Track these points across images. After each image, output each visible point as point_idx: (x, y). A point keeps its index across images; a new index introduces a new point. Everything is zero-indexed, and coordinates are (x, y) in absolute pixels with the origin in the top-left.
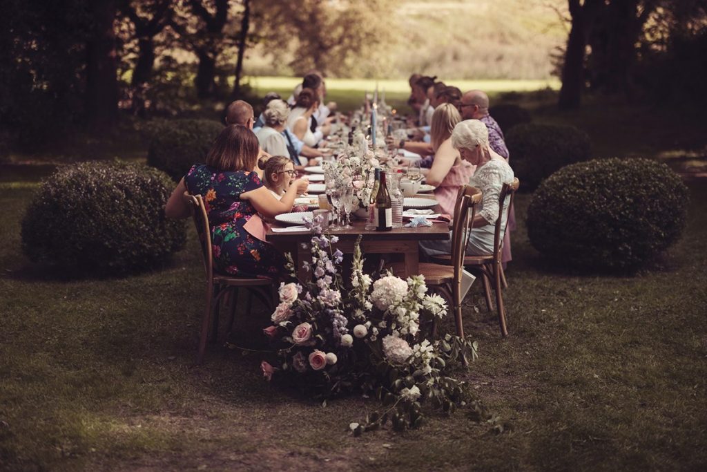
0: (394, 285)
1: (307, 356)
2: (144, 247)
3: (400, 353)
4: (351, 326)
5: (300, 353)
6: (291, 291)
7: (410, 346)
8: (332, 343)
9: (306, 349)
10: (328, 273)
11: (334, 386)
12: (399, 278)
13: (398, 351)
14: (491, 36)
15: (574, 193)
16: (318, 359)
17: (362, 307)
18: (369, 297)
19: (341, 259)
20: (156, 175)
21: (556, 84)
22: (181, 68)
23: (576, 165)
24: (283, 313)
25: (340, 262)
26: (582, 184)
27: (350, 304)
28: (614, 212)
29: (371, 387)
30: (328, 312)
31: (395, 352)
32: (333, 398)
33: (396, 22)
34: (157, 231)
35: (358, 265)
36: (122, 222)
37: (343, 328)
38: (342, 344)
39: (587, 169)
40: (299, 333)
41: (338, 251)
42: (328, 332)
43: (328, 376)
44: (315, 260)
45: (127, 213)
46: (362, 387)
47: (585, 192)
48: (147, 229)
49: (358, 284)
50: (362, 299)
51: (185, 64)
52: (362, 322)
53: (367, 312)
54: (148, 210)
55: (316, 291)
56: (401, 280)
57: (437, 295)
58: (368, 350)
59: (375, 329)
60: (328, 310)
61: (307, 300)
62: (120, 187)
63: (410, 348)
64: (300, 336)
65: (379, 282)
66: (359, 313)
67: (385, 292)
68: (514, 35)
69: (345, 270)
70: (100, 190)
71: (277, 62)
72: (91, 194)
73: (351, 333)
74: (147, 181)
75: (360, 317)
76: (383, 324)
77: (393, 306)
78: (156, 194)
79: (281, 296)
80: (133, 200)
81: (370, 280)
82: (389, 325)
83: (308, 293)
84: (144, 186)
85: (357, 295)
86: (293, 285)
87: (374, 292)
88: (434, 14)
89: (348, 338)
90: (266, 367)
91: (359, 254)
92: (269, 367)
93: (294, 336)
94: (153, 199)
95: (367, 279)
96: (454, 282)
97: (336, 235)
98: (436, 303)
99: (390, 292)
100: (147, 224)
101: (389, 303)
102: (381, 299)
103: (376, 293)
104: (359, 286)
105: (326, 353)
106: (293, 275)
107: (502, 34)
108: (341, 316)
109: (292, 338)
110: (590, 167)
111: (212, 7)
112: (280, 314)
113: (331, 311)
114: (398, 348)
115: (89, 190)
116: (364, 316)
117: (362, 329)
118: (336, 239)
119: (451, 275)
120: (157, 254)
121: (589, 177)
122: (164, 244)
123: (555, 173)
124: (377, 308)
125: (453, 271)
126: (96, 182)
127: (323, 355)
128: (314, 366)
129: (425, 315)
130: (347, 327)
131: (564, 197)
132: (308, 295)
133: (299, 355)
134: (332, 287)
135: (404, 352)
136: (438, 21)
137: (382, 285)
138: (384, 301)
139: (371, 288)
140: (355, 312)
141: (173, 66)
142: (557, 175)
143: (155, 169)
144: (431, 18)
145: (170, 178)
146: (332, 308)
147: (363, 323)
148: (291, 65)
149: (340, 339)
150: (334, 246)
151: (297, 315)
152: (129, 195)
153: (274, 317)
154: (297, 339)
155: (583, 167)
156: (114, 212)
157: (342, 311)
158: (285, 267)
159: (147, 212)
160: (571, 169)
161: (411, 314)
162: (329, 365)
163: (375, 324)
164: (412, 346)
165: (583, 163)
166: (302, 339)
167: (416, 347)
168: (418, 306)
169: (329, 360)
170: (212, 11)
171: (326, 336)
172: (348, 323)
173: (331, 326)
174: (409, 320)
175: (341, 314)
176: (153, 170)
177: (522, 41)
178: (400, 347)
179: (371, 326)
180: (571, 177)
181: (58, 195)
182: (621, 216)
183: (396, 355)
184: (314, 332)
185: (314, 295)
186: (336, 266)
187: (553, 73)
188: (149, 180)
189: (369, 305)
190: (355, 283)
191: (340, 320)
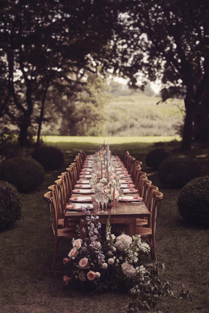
0: (125, 239)
1: (86, 274)
2: (2, 219)
3: (130, 271)
5: (82, 272)
7: (134, 268)
8: (97, 268)
9: (86, 271)
10: (95, 234)
11: (99, 288)
12: (128, 236)
13: (129, 271)
14: (147, 117)
15: (199, 191)
16: (91, 275)
17: (111, 250)
18: (114, 245)
19: (100, 226)
20: (7, 185)
21: (179, 138)
22: (11, 133)
23: (199, 178)
24: (74, 253)
25: (100, 228)
26: (203, 187)
27: (105, 248)
29: (116, 288)
30: (95, 252)
31: (128, 271)
33: (105, 111)
34: (8, 211)
35: (109, 230)
37: (103, 260)
38: (102, 267)
39: (205, 180)
40: (82, 263)
41: (99, 223)
42: (96, 262)
43: (96, 283)
44: (89, 228)
46: (112, 288)
47: (204, 191)
48: (3, 211)
49: (109, 239)
50: (111, 246)
51: (13, 131)
53: (113, 252)
54: (4, 202)
55: (89, 242)
56: (129, 236)
57: (145, 243)
58: (115, 270)
59: (118, 260)
60: (95, 251)
61: (85, 247)
63: (134, 269)
64: (83, 264)
65: (119, 238)
66: (110, 252)
67: (122, 242)
68: (157, 116)
69: (102, 232)
71: (53, 129)
73: (107, 262)
74: (4, 188)
75: (110, 255)
76: (121, 258)
77: (126, 249)
78: (8, 194)
79: (74, 245)
81: (115, 237)
82: (124, 258)
83: (85, 243)
84: (2, 191)
85: (109, 244)
86: (79, 240)
87: (117, 242)
88: (121, 107)
89: (105, 264)
90: (65, 278)
91: (109, 224)
92: (67, 278)
93: (79, 264)
94: (6, 197)
95: (113, 236)
96: (152, 236)
97: (98, 216)
98: (145, 247)
99: (125, 242)
101: (124, 248)
102: (120, 246)
103: (118, 243)
104: (110, 240)
105: (95, 272)
106: (79, 235)
107: (152, 116)
108: (102, 255)
109: (79, 265)
110: (206, 180)
111: (26, 106)
112: (73, 253)
113: (96, 252)
114: (128, 269)
116: (112, 254)
117: (111, 260)
118: (98, 217)
119: (151, 233)
120: (8, 222)
121: (206, 184)
122: (11, 217)
123: (190, 182)
124: (118, 250)
125: (151, 230)
127: (93, 273)
128: (90, 279)
130: (104, 259)
131: (195, 193)
133: (82, 273)
134: (97, 240)
135: (132, 271)
136: (124, 110)
137: (121, 239)
138: (121, 246)
139: (115, 240)
140: (108, 252)
141: (8, 132)
142: (191, 183)
143: (7, 182)
144: (120, 109)
145: (14, 186)
146: (97, 250)
147: (112, 257)
148: (59, 130)
149: (102, 265)
150: (97, 220)
151: (81, 255)
153: (69, 255)
154: (81, 265)
155: (202, 179)
157: (102, 252)
158: (76, 231)
159: (3, 203)
160: (197, 180)
161: (135, 253)
162: (96, 278)
163: (117, 258)
164: (135, 267)
165: (203, 177)
166: (84, 266)
167: (137, 268)
168: (138, 249)
169: (96, 276)
170: (26, 108)
172: (105, 258)
173: (97, 259)
174: (134, 256)
175: (102, 253)
176: (6, 183)
177: (161, 119)
178: (130, 268)
179: (116, 259)
180: (198, 184)
183: (128, 272)
184: (89, 262)
185: (88, 244)
186: (98, 230)
187: (177, 133)
188: (5, 188)
189: (115, 249)
190: (108, 238)
191: (101, 256)
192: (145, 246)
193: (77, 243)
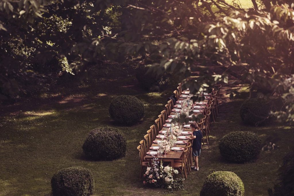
0: (168, 168)
2: (116, 152)
4: (159, 175)
8: (156, 178)
9: (151, 179)
10: (156, 165)
11: (156, 186)
16: (153, 181)
17: (162, 172)
19: (158, 163)
28: (236, 147)
34: (119, 148)
35: (161, 164)
36: (111, 146)
43: (155, 184)
44: (153, 163)
45: (112, 144)
46: (162, 186)
52: (162, 175)
55: (154, 169)
58: (162, 179)
62: (110, 137)
64: (150, 177)
65: (165, 167)
67: (166, 169)
69: (159, 165)
70: (105, 138)
72: (103, 139)
73: (159, 177)
76: (165, 175)
78: (119, 138)
79: (147, 170)
80: (113, 140)
81: (163, 167)
84: (116, 136)
85: (161, 170)
86: (149, 168)
90: (144, 182)
91: (162, 162)
92: (145, 182)
100: (117, 146)
101: (166, 171)
103: (164, 170)
104: (161, 168)
106: (149, 166)
114: (168, 179)
115: (103, 138)
117: (161, 176)
118: (158, 159)
119: (181, 166)
120: (119, 154)
122: (121, 151)
124: (164, 172)
126: (104, 136)
127: (154, 180)
128: (153, 182)
129: (173, 174)
132: (152, 169)
134: (157, 168)
146: (156, 172)
150: (157, 160)
151: (150, 173)
152: (112, 139)
153: (146, 173)
156: (109, 144)
159: (117, 143)
162: (155, 182)
163: (164, 175)
167: (171, 179)
173: (156, 175)
181: (95, 139)
182: (237, 149)
184: (153, 176)
191: (157, 174)
192: (176, 171)
193: (149, 169)
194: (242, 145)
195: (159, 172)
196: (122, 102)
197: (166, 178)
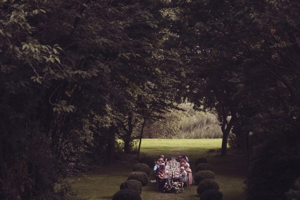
0: (176, 183)
6: (166, 183)
8: (170, 188)
29: (174, 192)
32: (171, 193)
35: (172, 181)
44: (168, 181)
55: (169, 183)
58: (173, 189)
69: (171, 182)
76: (175, 186)
81: (174, 182)
84: (144, 175)
92: (164, 190)
96: (182, 183)
103: (174, 184)
114: (176, 188)
117: (173, 187)
118: (170, 179)
129: (179, 186)
151: (167, 186)
152: (142, 176)
154: (167, 188)
158: (166, 181)
161: (177, 185)
162: (170, 190)
167: (178, 188)
171: (170, 187)
194: (207, 176)
195: (172, 185)
196: (140, 166)
197: (175, 188)
